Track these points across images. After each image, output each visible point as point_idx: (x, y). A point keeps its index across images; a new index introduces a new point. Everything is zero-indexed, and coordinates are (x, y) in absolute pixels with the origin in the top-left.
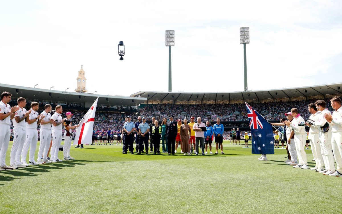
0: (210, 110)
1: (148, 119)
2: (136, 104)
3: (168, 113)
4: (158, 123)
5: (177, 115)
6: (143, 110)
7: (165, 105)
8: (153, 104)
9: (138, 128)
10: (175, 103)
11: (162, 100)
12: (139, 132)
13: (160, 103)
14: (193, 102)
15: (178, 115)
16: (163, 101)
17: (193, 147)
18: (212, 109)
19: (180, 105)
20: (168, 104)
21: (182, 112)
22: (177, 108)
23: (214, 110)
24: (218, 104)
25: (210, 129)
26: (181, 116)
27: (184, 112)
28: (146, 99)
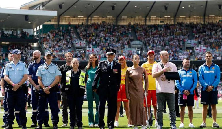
0: (192, 37)
1: (59, 56)
2: (34, 26)
3: (102, 44)
4: (78, 64)
5: (122, 49)
6: (48, 38)
7: (96, 27)
8: (69, 25)
9: (37, 75)
10: (117, 22)
11: (89, 16)
12: (37, 84)
13: (85, 23)
14: (156, 20)
15: (124, 48)
16: (92, 18)
17: (153, 114)
18: (197, 33)
19: (129, 25)
20: (103, 25)
21: (132, 40)
22: (121, 34)
23: (201, 35)
24: (209, 24)
25: (191, 76)
26: (129, 49)
27: (137, 42)
28: (54, 13)
